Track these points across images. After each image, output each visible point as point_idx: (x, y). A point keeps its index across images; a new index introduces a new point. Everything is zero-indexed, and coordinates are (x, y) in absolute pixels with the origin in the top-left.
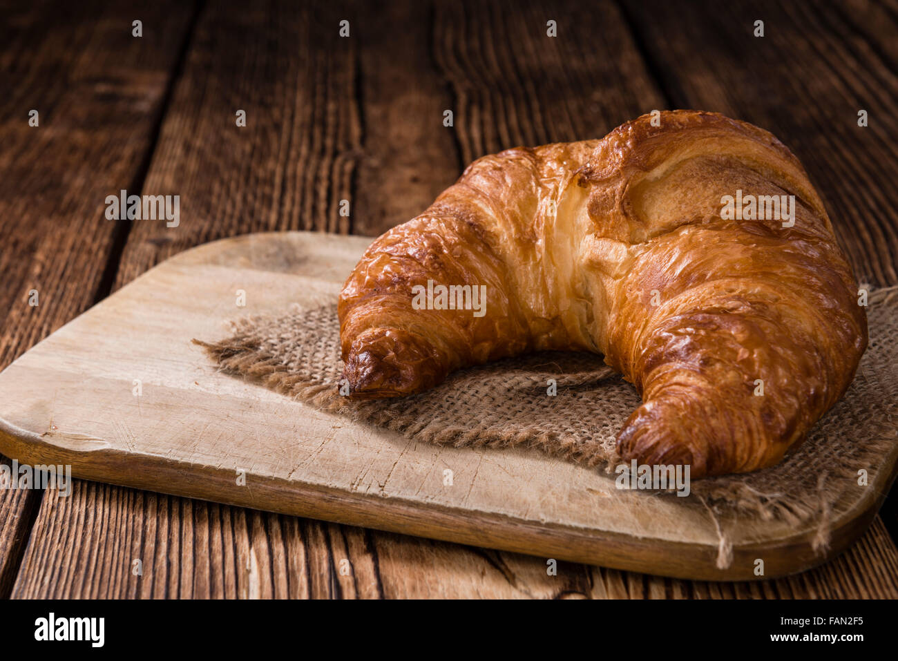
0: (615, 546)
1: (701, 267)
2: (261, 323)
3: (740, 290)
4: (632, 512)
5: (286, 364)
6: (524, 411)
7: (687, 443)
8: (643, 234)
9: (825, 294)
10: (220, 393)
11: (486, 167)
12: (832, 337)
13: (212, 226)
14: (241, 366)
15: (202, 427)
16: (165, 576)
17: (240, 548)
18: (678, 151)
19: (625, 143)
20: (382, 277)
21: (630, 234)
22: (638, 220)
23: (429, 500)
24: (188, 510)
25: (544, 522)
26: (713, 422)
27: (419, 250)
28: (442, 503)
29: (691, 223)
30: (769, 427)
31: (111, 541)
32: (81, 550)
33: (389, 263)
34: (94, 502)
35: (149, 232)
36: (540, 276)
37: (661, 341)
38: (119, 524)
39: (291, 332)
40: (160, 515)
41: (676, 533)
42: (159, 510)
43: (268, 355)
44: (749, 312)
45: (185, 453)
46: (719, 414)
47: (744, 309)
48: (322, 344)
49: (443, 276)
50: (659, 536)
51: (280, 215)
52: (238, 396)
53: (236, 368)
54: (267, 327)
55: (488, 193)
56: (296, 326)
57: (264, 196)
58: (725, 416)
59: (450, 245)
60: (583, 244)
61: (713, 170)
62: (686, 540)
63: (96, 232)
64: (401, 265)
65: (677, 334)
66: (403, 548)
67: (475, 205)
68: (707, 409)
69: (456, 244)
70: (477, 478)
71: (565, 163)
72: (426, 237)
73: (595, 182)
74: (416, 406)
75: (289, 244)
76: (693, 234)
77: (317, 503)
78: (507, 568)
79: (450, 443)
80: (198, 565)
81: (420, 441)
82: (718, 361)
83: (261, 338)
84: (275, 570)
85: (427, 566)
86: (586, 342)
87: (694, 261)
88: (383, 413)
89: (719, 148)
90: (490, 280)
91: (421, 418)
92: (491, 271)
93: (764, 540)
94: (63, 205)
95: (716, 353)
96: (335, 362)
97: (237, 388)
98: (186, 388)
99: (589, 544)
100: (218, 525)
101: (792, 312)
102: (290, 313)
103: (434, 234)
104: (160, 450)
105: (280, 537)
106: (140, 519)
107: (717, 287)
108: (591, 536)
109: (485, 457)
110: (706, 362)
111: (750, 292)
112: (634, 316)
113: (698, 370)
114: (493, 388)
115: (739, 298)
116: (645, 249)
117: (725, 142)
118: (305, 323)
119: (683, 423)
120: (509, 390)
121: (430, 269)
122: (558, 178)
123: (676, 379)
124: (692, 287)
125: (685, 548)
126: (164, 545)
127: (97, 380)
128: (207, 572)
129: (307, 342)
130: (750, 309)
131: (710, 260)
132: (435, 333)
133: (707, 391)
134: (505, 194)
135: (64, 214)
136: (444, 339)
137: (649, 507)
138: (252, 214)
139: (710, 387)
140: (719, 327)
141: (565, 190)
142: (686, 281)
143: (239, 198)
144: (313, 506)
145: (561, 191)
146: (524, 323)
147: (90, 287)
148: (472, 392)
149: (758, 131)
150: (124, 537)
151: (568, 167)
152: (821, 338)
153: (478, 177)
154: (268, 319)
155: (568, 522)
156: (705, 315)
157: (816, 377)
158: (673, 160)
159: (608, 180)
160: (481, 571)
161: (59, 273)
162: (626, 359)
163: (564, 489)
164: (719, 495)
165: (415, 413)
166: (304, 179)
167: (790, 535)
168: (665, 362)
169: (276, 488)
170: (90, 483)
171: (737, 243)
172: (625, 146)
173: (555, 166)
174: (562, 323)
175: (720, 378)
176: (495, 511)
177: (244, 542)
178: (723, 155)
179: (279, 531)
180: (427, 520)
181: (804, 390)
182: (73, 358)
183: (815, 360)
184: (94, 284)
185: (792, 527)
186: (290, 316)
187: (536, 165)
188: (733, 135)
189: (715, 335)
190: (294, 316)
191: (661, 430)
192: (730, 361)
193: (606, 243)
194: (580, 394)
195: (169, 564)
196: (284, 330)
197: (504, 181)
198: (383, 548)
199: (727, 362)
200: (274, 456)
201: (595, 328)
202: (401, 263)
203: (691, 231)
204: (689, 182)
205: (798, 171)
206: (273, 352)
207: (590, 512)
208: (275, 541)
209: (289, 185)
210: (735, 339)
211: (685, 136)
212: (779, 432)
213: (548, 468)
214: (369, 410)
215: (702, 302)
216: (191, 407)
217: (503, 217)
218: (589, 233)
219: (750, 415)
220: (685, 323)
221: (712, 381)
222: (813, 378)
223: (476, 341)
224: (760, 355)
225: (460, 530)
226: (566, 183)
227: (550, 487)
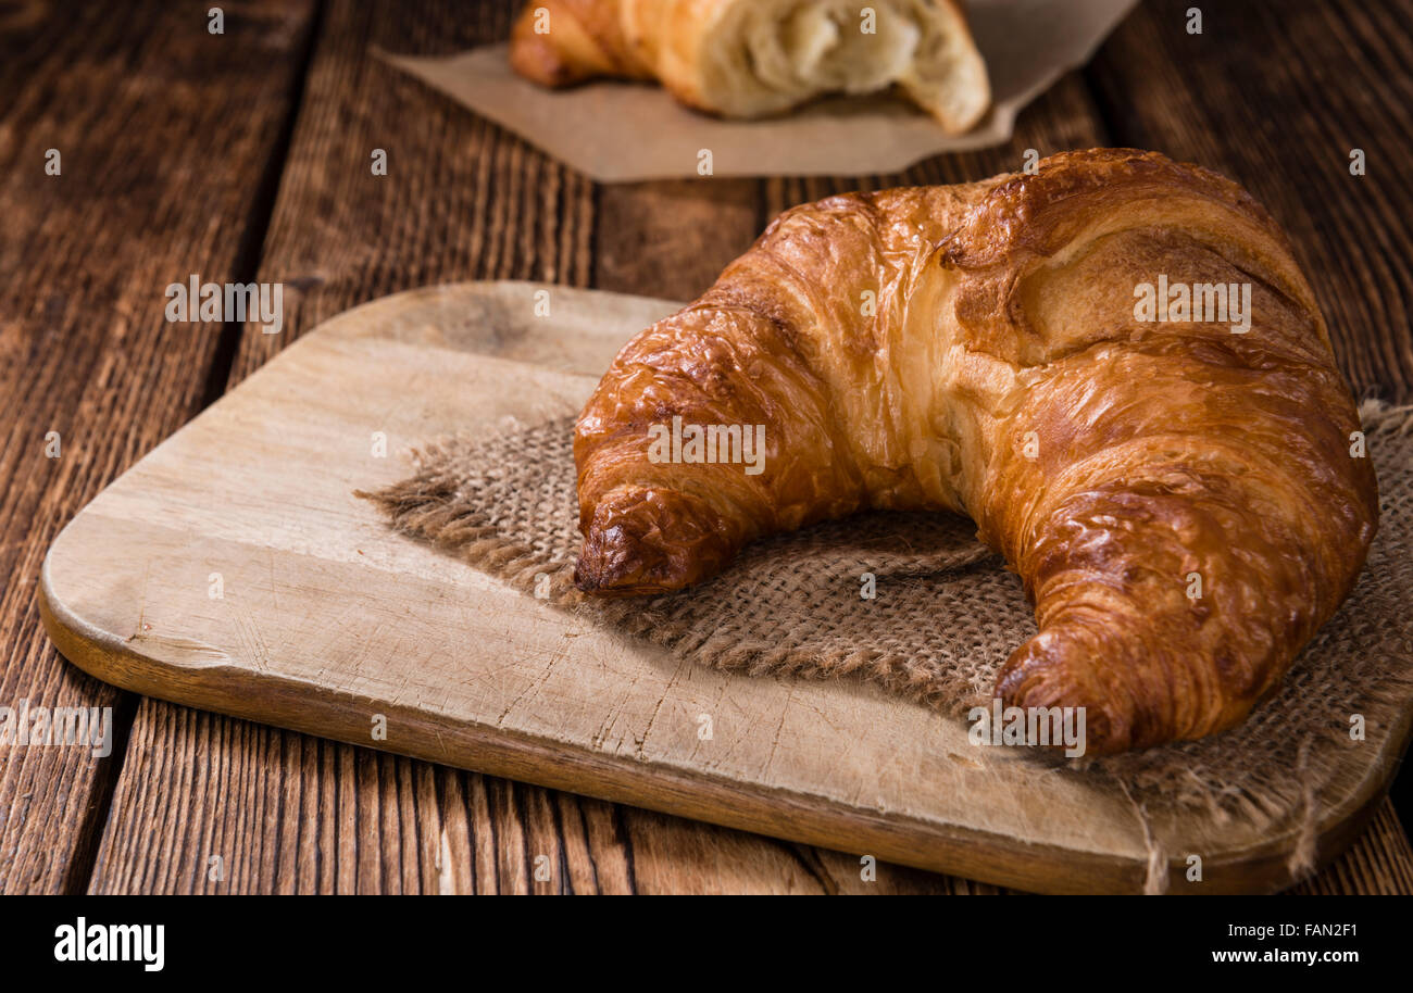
0: (990, 854)
1: (1128, 414)
2: (458, 451)
3: (1186, 455)
4: (1016, 798)
5: (495, 524)
6: (855, 614)
7: (1102, 703)
8: (1039, 352)
9: (1317, 461)
10: (397, 570)
11: (801, 228)
12: (1326, 529)
13: (383, 257)
14: (427, 527)
15: (370, 631)
16: (313, 879)
17: (425, 833)
18: (1096, 222)
19: (1013, 211)
20: (642, 404)
21: (1019, 351)
22: (1033, 332)
23: (710, 769)
24: (348, 763)
25: (883, 812)
26: (1143, 671)
27: (698, 365)
28: (730, 774)
29: (1112, 340)
30: (1227, 679)
31: (233, 814)
32: (188, 830)
33: (652, 383)
34: (206, 746)
35: (288, 269)
36: (881, 405)
37: (1066, 533)
38: (244, 786)
39: (502, 466)
40: (306, 770)
41: (1082, 836)
42: (304, 761)
43: (468, 507)
44: (1200, 492)
45: (343, 676)
46: (1153, 659)
47: (1191, 488)
48: (549, 488)
49: (734, 407)
50: (1056, 841)
51: (486, 238)
52: (423, 576)
53: (420, 530)
54: (466, 458)
55: (803, 271)
56: (510, 456)
57: (461, 203)
58: (1160, 663)
59: (745, 358)
60: (946, 359)
61: (1149, 254)
62: (1097, 849)
63: (210, 262)
64: (671, 388)
65: (1090, 525)
66: (670, 835)
67: (784, 290)
68: (1134, 650)
69: (754, 356)
70: (782, 733)
71: (921, 227)
72: (708, 342)
73: (966, 269)
74: (691, 604)
75: (499, 302)
76: (1117, 359)
77: (542, 764)
78: (826, 873)
79: (742, 669)
80: (364, 859)
81: (697, 662)
82: (1151, 572)
83: (458, 477)
84: (478, 871)
85: (707, 867)
86: (948, 500)
87: (1118, 405)
88: (641, 616)
89: (1158, 215)
90: (805, 414)
91: (699, 625)
92: (807, 397)
93: (1216, 852)
94: (159, 217)
95: (1147, 560)
96: (568, 519)
97: (421, 561)
98: (345, 560)
99: (951, 847)
100: (393, 789)
101: (1265, 490)
102: (502, 434)
103: (720, 339)
104: (306, 670)
105: (485, 812)
106: (276, 778)
107: (1151, 448)
108: (954, 836)
109: (796, 693)
110: (1133, 575)
111: (1202, 458)
112: (1024, 482)
113: (1120, 587)
114: (808, 577)
115: (1184, 468)
116: (1043, 375)
117: (1167, 206)
118: (523, 450)
119: (1096, 671)
120: (832, 580)
121: (715, 396)
122: (910, 253)
123: (1087, 597)
124: (1112, 445)
125: (1097, 861)
126: (312, 823)
127: (211, 543)
128: (377, 871)
129: (526, 485)
130: (1201, 487)
131: (1142, 403)
132: (720, 491)
133: (1134, 622)
134: (828, 276)
135: (159, 231)
136: (735, 501)
137: (1041, 788)
138: (444, 237)
139: (1138, 615)
140: (1153, 517)
141: (921, 273)
142: (1105, 433)
143: (424, 207)
144: (536, 768)
145: (915, 273)
146: (856, 475)
147: (199, 363)
148: (775, 583)
149: (1218, 183)
150: (252, 808)
151: (926, 235)
152: (1309, 530)
153: (788, 244)
154: (468, 443)
155: (920, 814)
156: (1133, 496)
157: (1300, 595)
158: (1087, 236)
159: (987, 268)
160: (787, 877)
161: (154, 335)
162: (1010, 542)
163: (915, 753)
164: (1148, 781)
165: (690, 617)
166: (523, 175)
167: (1255, 844)
168: (1070, 567)
169: (480, 737)
170: (201, 713)
171: (1184, 378)
172: (1015, 216)
173: (905, 231)
174: (913, 475)
175: (1154, 601)
176: (809, 792)
177: (432, 820)
178: (1164, 227)
179: (485, 802)
180: (707, 798)
181: (1281, 616)
182: (173, 503)
183: (1299, 569)
184: (205, 355)
185: (1259, 831)
186: (501, 438)
187: (876, 227)
188: (1180, 194)
189: (1148, 531)
190: (507, 438)
191: (1063, 681)
192: (1170, 574)
193: (984, 361)
194: (939, 587)
195: (320, 858)
196: (493, 464)
197: (828, 253)
198: (639, 835)
199: (1165, 576)
200: (477, 685)
201: (962, 483)
202: (671, 385)
203: (1114, 355)
204: (1111, 274)
205: (1277, 245)
206: (475, 502)
207: (953, 795)
208: (478, 819)
209: (500, 187)
210: (1178, 538)
211: (1106, 198)
212: (1241, 685)
213: (890, 716)
214: (620, 611)
215: (1128, 471)
216: (352, 594)
217: (826, 312)
218: (957, 342)
219: (1199, 661)
220: (1102, 507)
221: (1142, 606)
222: (1295, 597)
223: (783, 503)
224: (1216, 567)
225: (756, 817)
226: (923, 263)
227: (893, 749)
